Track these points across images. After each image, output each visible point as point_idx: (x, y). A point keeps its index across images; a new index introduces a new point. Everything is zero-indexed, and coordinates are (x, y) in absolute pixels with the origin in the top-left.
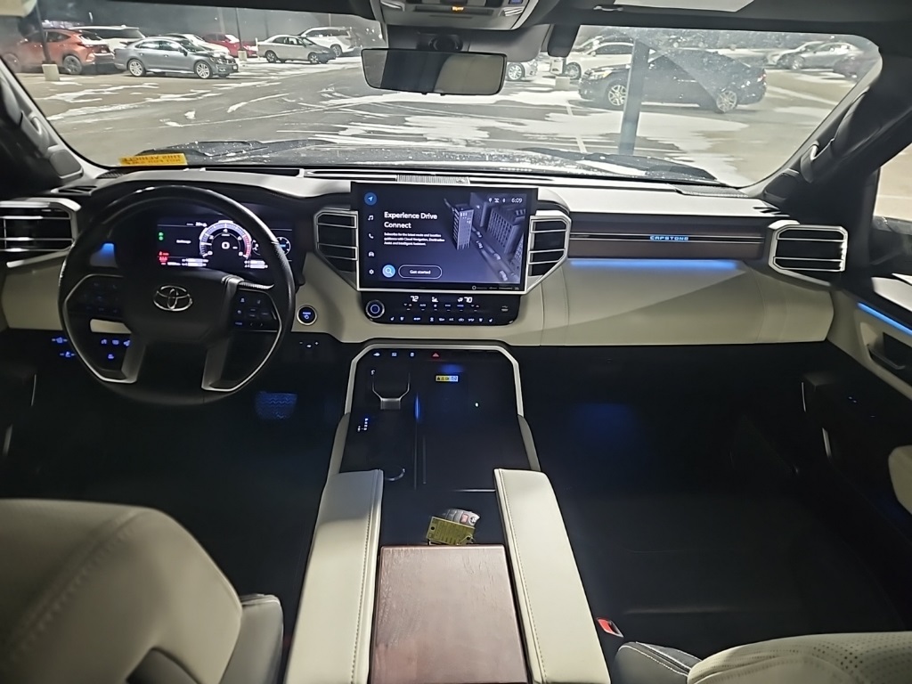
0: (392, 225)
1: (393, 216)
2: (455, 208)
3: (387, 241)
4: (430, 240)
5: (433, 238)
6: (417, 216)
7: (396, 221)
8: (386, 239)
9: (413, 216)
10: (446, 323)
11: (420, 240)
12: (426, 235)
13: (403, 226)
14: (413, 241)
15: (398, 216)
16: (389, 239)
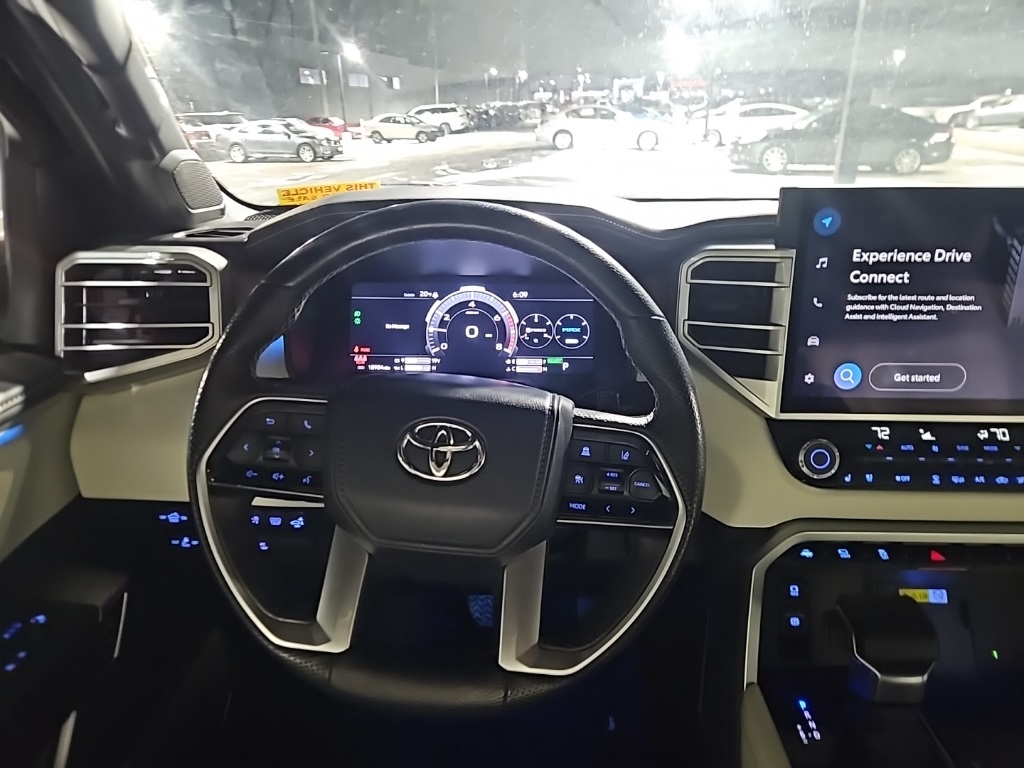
0: (865, 278)
1: (871, 258)
2: (1014, 236)
3: (852, 312)
4: (950, 307)
5: (955, 303)
6: (926, 257)
7: (878, 268)
8: (849, 308)
9: (915, 257)
10: (969, 487)
11: (925, 309)
12: (939, 298)
13: (891, 278)
14: (908, 312)
15: (883, 257)
16: (855, 308)
